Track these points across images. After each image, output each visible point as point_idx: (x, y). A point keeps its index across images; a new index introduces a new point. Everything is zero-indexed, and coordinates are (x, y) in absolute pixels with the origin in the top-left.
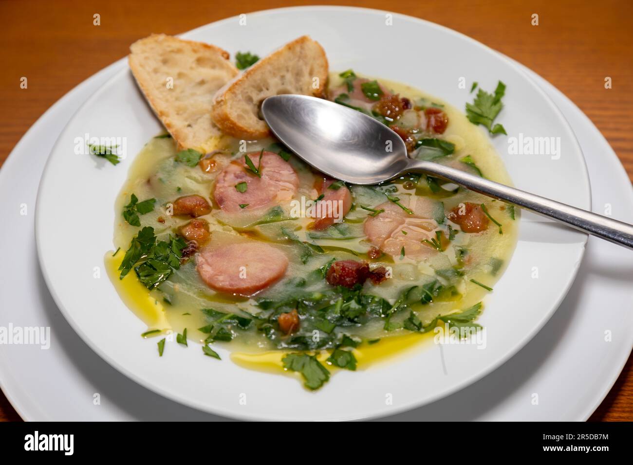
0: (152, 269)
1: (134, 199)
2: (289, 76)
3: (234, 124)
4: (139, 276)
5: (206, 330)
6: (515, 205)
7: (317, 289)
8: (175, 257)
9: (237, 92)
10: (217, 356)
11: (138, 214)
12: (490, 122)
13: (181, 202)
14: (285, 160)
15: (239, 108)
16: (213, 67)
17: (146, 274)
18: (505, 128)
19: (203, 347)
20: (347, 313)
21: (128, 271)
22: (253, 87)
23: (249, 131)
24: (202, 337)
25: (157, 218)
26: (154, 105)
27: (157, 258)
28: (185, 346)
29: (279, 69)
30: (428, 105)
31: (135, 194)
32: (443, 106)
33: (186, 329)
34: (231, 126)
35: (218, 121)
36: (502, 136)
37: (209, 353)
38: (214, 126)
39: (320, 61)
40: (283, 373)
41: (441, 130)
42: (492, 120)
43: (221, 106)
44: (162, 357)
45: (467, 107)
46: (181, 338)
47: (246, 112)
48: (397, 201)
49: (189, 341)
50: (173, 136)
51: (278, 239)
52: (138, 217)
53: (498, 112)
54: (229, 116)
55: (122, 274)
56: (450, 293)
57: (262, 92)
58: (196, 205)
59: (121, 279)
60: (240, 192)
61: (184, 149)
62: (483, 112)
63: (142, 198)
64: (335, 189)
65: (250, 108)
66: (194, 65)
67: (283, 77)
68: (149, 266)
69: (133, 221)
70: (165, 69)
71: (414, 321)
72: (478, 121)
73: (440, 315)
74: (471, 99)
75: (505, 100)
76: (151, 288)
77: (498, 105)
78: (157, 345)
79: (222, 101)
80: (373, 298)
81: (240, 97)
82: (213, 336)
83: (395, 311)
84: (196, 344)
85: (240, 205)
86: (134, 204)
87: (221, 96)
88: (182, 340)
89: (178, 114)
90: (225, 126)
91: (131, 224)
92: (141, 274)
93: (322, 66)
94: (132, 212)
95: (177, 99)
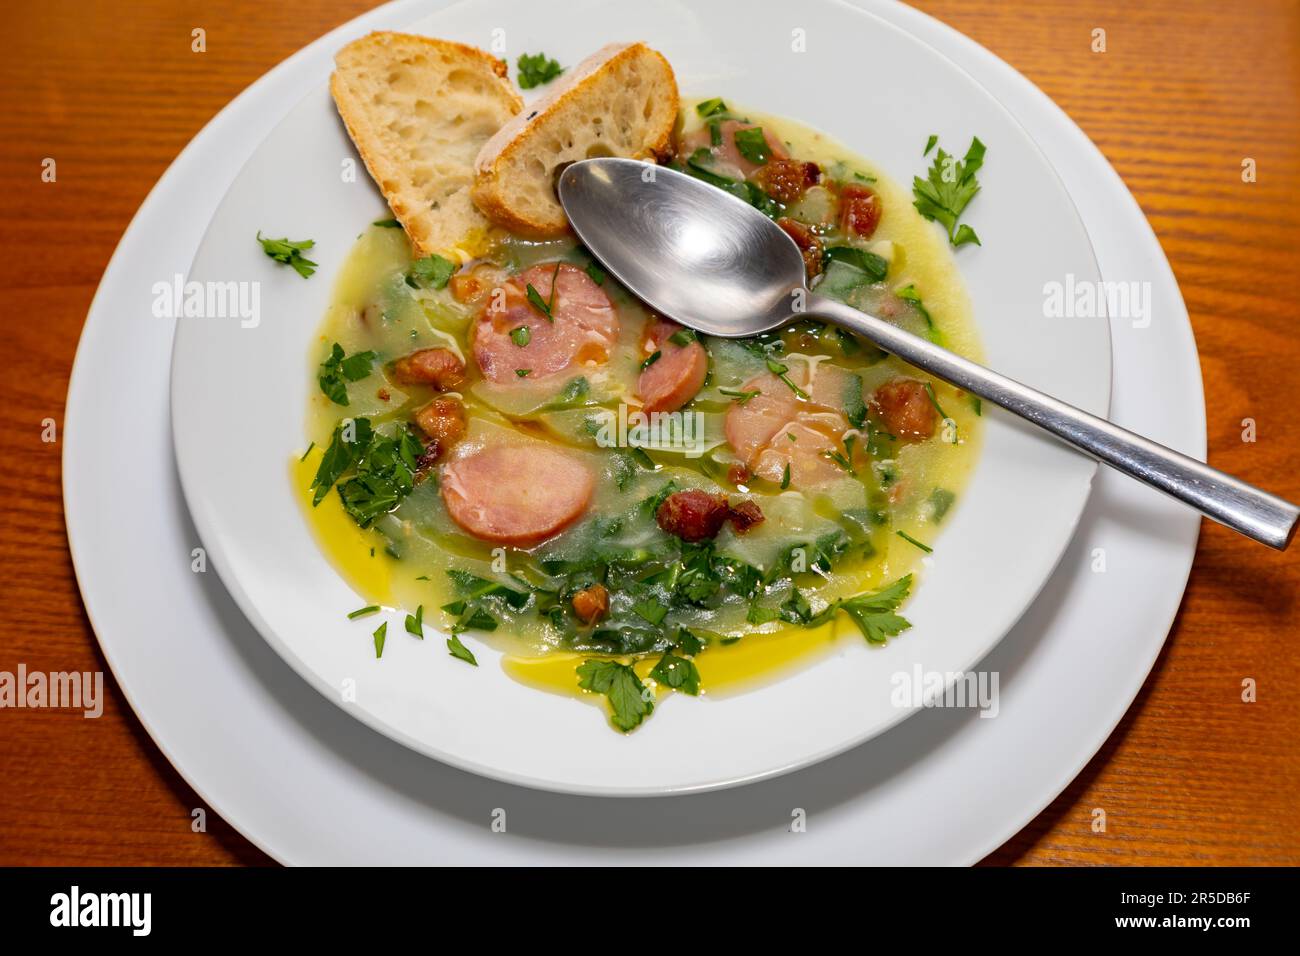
0: (366, 491)
1: (338, 351)
2: (608, 120)
3: (510, 215)
4: (344, 502)
5: (454, 609)
6: (981, 397)
7: (641, 541)
8: (405, 470)
9: (517, 157)
10: (470, 659)
11: (345, 381)
12: (953, 219)
13: (417, 364)
14: (595, 282)
15: (519, 186)
16: (478, 89)
17: (356, 500)
18: (977, 232)
19: (448, 640)
20: (687, 590)
21: (328, 491)
22: (546, 145)
23: (536, 225)
24: (448, 621)
25: (378, 390)
26: (373, 169)
27: (376, 470)
28: (420, 637)
29: (591, 108)
30: (848, 178)
31: (340, 343)
32: (874, 181)
33: (421, 607)
35: (484, 204)
36: (972, 247)
37: (458, 652)
38: (476, 210)
39: (663, 90)
40: (579, 697)
41: (867, 230)
42: (957, 217)
43: (488, 181)
44: (380, 661)
45: (915, 184)
46: (413, 622)
47: (531, 190)
48: (785, 372)
49: (425, 628)
50: (406, 231)
51: (580, 440)
52: (343, 386)
53: (967, 202)
54: (502, 201)
55: (316, 496)
56: (862, 555)
57: (561, 154)
58: (444, 369)
59: (315, 504)
60: (518, 345)
61: (424, 256)
62: (941, 197)
63: (350, 350)
64: (680, 344)
65: (539, 183)
66: (444, 88)
67: (597, 121)
68: (361, 485)
69: (336, 393)
70: (393, 95)
71: (798, 607)
72: (934, 214)
73: (840, 599)
74: (922, 168)
75: (982, 176)
76: (365, 525)
77: (969, 185)
78: (372, 638)
79: (490, 173)
80: (732, 562)
81: (521, 165)
82: (466, 622)
84: (436, 635)
85: (517, 372)
86: (338, 361)
87: (490, 165)
88: (414, 626)
89: (415, 185)
90: (495, 215)
91: (333, 399)
92: (348, 498)
93: (668, 99)
94: (333, 378)
95: (414, 155)
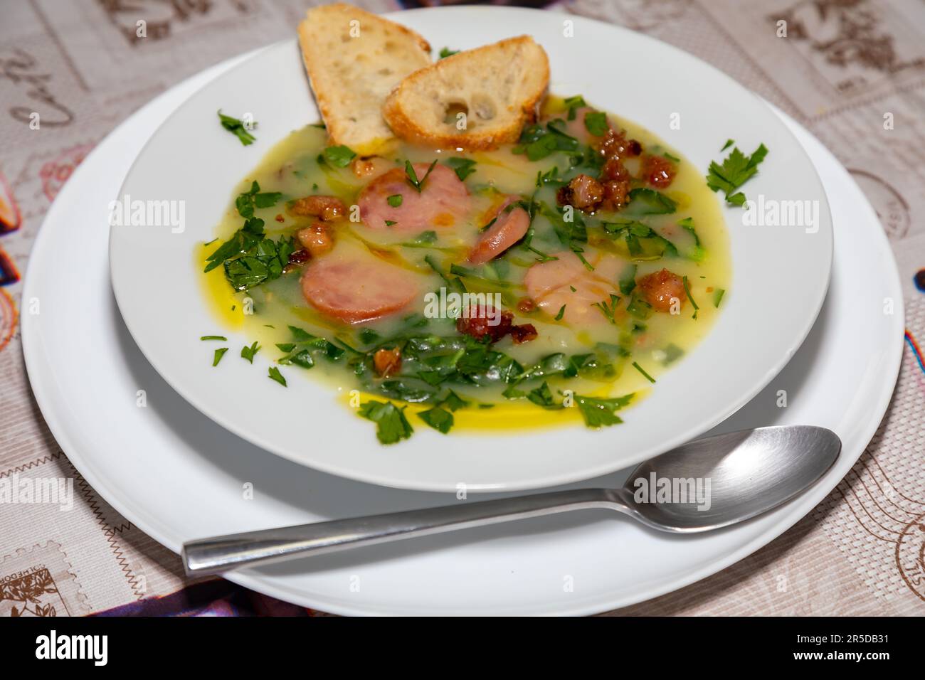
0: (245, 267)
1: (256, 187)
3: (406, 120)
4: (227, 273)
5: (285, 348)
7: (440, 333)
10: (283, 382)
11: (254, 206)
12: (732, 189)
14: (459, 178)
16: (406, 58)
17: (236, 273)
18: (747, 198)
19: (270, 368)
21: (217, 265)
24: (278, 355)
25: (276, 215)
26: (314, 85)
28: (249, 362)
30: (658, 154)
31: (258, 182)
32: (678, 160)
33: (257, 343)
34: (403, 122)
35: (389, 115)
37: (275, 375)
42: (736, 188)
44: (214, 368)
45: (711, 166)
46: (248, 351)
47: (425, 108)
49: (256, 358)
50: (327, 127)
52: (253, 208)
53: (747, 179)
54: (402, 108)
55: (209, 266)
56: (605, 372)
58: (328, 205)
59: (207, 271)
60: (392, 206)
61: (336, 145)
63: (265, 187)
68: (243, 264)
69: (246, 211)
71: (544, 394)
72: (719, 186)
74: (720, 158)
75: (762, 167)
77: (751, 171)
78: (214, 352)
80: (504, 356)
82: (291, 357)
83: (526, 377)
85: (386, 222)
86: (254, 194)
88: (248, 354)
89: (342, 102)
90: (396, 122)
91: (242, 213)
92: (230, 272)
93: (541, 75)
94: (248, 201)
